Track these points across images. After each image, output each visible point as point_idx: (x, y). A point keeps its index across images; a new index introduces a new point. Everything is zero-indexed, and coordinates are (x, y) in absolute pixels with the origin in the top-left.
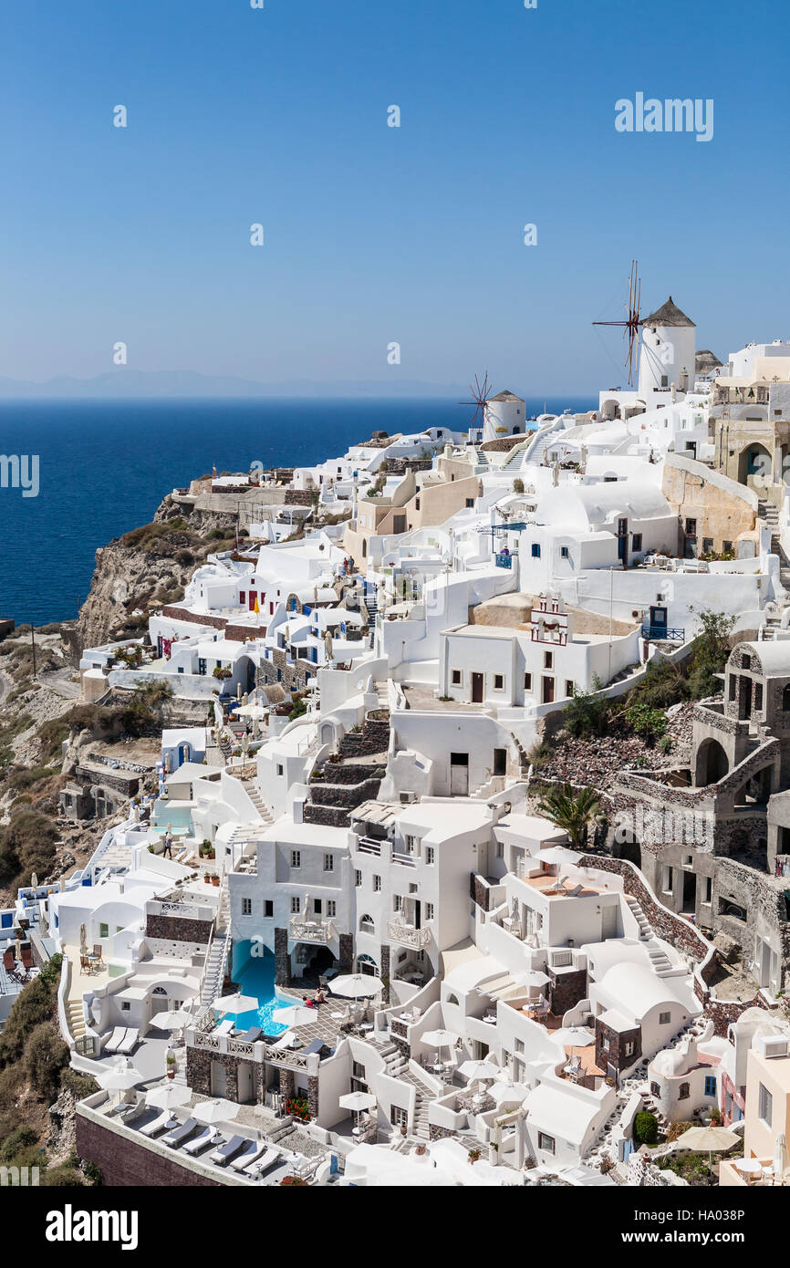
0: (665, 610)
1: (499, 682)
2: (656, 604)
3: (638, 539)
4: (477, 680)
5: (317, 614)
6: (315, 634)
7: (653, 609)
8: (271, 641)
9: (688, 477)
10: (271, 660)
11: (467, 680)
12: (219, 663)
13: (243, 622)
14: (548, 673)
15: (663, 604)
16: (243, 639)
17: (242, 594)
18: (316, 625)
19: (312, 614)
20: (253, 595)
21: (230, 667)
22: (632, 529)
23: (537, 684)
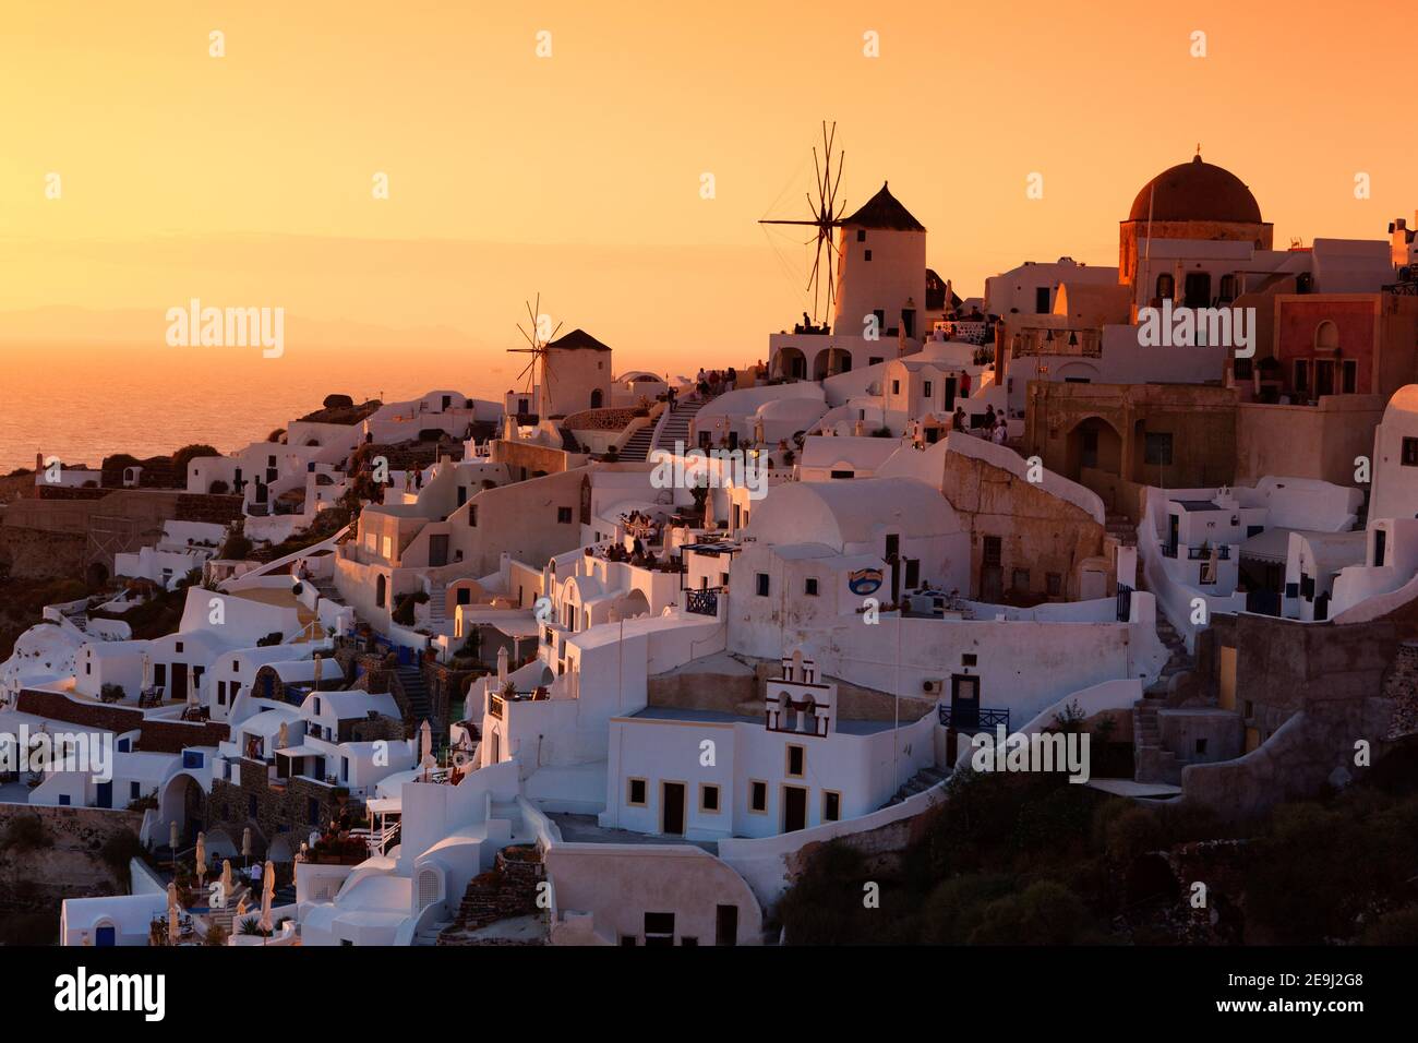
0: (976, 680)
1: (711, 798)
2: (960, 670)
3: (913, 566)
4: (674, 795)
5: (318, 701)
6: (316, 731)
7: (956, 679)
8: (233, 749)
9: (986, 471)
10: (236, 780)
11: (654, 795)
12: (135, 787)
13: (169, 718)
14: (795, 782)
15: (973, 671)
16: (174, 748)
17: (160, 669)
18: (315, 720)
19: (309, 701)
20: (180, 669)
21: (156, 791)
22: (906, 550)
23: (775, 801)
